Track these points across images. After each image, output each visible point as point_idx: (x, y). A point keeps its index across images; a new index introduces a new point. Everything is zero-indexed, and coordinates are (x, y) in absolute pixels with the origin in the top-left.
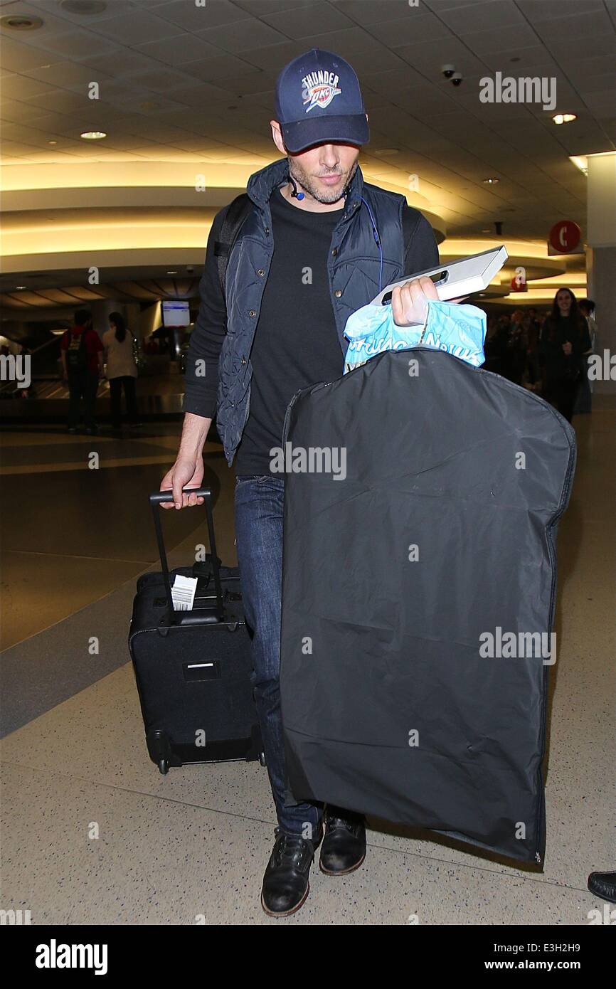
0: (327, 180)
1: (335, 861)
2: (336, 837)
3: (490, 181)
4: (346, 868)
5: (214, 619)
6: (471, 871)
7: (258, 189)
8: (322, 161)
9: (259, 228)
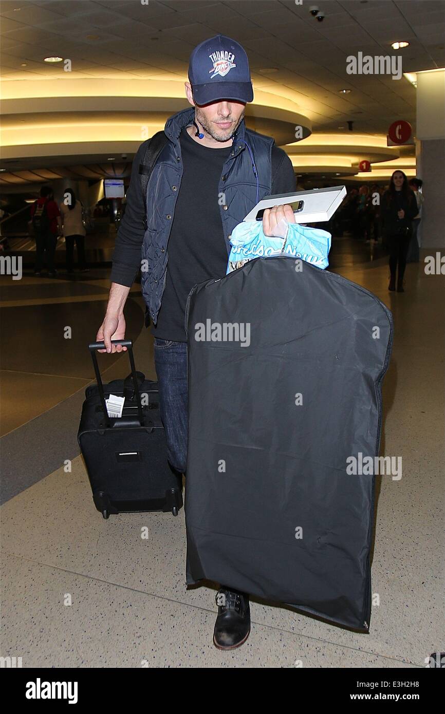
0: (222, 125)
1: (225, 638)
2: (227, 617)
3: (345, 91)
4: (234, 644)
5: (138, 423)
6: (334, 648)
7: (172, 130)
8: (219, 112)
9: (172, 156)
